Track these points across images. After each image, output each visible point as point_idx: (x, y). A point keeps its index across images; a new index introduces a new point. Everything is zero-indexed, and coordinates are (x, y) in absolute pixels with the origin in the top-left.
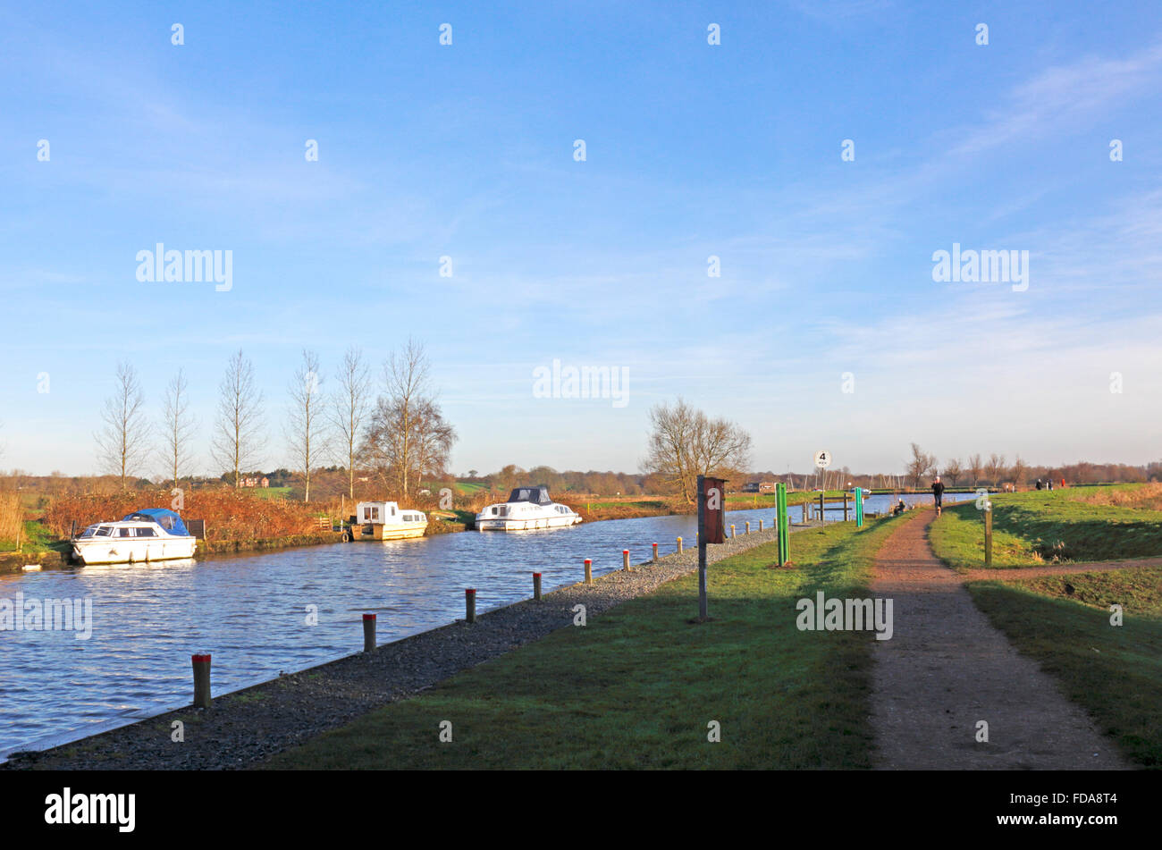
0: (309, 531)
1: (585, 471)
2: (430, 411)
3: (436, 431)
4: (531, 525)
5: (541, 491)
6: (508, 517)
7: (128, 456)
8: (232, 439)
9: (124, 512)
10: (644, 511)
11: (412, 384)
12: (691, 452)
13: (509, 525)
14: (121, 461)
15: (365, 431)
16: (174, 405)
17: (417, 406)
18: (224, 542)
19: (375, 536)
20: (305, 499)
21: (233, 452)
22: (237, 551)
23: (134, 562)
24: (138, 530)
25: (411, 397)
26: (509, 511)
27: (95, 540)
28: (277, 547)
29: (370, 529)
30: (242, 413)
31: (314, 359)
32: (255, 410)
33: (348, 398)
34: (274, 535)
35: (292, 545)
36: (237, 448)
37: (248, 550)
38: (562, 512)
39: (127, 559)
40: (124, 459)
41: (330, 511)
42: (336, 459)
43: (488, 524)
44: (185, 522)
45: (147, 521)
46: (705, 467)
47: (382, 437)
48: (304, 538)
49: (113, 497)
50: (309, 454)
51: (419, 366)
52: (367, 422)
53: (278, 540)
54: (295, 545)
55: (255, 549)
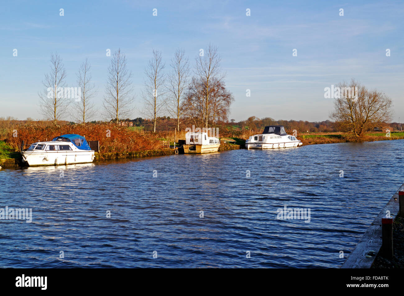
0: (157, 148)
1: (288, 120)
2: (219, 85)
3: (223, 96)
4: (276, 146)
5: (281, 128)
6: (264, 142)
7: (57, 106)
8: (115, 98)
9: (54, 136)
10: (332, 140)
11: (211, 70)
12: (358, 109)
13: (264, 146)
14: (53, 108)
15: (185, 96)
16: (83, 78)
17: (212, 82)
18: (110, 154)
19: (197, 151)
20: (154, 131)
21: (115, 105)
22: (117, 159)
23: (57, 165)
24: (61, 146)
25: (210, 77)
26: (264, 138)
27: (34, 152)
28: (139, 157)
29: (194, 148)
30: (120, 83)
31: (159, 55)
32: (127, 82)
33: (177, 78)
34: (138, 150)
35: (148, 156)
36: (117, 103)
37: (123, 158)
38: (292, 140)
39: (53, 163)
40: (55, 108)
41: (167, 137)
42: (170, 109)
43: (252, 146)
44: (88, 142)
45: (66, 141)
46: (365, 117)
47: (194, 98)
48: (155, 152)
49: (47, 128)
50: (156, 107)
51: (214, 60)
52: (186, 91)
53: (140, 153)
54: (149, 156)
55: (127, 158)
